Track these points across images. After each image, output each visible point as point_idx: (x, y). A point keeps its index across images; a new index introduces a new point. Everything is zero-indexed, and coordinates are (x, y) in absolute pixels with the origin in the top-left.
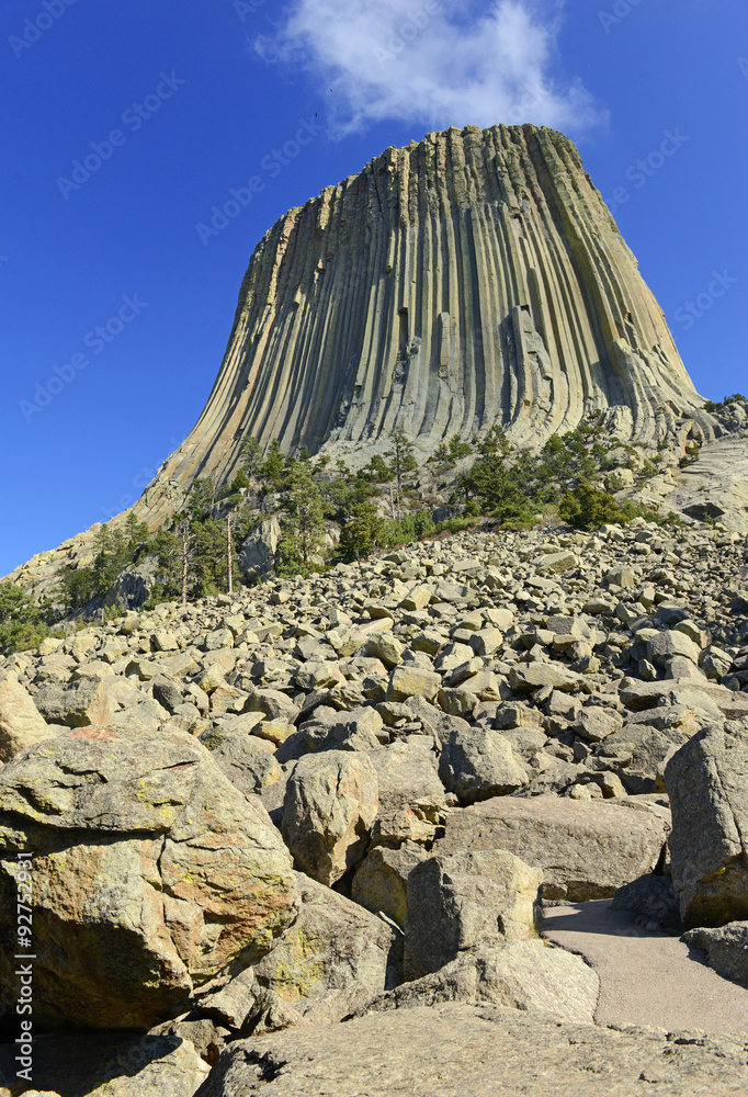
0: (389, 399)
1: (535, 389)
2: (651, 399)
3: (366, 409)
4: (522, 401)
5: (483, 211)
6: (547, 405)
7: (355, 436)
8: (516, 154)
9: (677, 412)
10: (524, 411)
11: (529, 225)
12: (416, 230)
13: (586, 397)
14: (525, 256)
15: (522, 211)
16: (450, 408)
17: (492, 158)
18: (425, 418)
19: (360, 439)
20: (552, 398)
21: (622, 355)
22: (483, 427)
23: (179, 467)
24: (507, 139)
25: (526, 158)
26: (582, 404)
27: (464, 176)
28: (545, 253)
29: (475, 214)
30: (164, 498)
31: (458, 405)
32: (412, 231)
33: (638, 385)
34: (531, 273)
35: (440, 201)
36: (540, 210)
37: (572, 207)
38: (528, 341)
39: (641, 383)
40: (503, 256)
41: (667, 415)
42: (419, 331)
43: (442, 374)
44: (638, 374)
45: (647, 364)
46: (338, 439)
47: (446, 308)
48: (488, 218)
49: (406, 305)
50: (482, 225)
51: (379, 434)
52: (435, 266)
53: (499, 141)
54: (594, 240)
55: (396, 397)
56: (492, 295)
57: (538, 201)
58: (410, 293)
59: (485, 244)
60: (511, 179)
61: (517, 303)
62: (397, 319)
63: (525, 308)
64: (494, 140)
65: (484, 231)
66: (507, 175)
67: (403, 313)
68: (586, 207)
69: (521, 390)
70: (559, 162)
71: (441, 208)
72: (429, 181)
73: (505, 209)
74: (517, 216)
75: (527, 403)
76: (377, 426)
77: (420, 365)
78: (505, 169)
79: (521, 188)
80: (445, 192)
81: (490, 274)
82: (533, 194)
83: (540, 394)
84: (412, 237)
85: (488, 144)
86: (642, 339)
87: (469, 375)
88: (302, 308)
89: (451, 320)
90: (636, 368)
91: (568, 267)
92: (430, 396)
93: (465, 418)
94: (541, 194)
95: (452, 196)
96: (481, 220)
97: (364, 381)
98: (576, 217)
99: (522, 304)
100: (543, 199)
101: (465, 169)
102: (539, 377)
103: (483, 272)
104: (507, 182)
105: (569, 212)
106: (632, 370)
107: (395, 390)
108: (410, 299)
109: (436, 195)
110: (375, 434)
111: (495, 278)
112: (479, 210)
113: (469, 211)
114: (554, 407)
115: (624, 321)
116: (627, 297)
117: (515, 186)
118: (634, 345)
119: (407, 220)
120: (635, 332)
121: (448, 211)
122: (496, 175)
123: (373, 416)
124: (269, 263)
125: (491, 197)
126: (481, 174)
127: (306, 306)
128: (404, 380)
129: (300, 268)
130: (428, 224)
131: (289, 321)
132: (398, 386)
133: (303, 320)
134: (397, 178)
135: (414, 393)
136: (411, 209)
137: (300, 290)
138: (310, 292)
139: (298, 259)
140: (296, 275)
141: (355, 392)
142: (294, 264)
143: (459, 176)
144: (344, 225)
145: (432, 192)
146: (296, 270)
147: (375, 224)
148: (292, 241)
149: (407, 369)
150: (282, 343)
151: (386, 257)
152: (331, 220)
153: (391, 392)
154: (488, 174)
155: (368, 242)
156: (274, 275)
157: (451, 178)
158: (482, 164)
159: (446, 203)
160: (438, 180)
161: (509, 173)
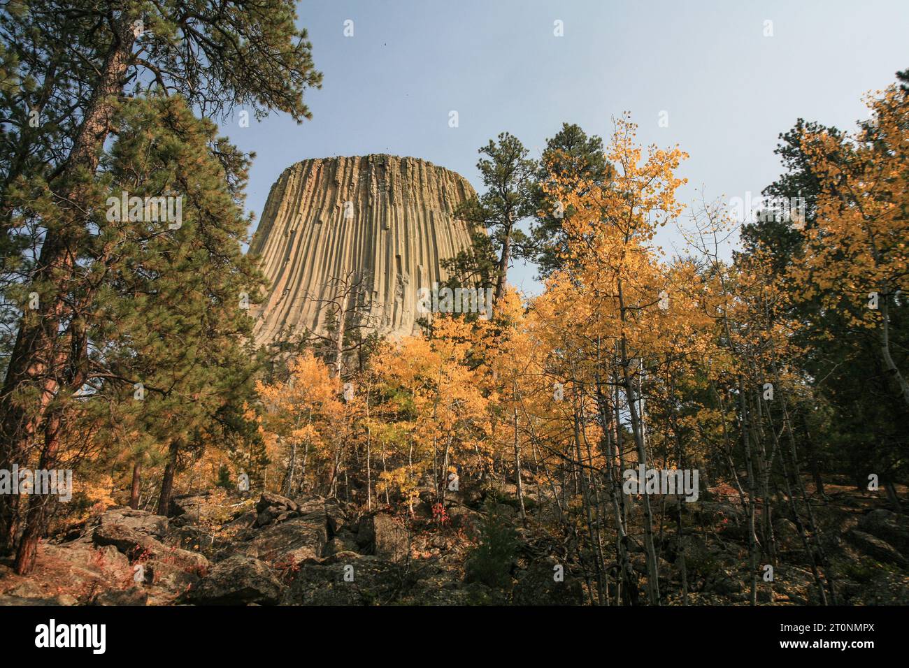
0: (396, 306)
3: (382, 306)
5: (438, 215)
7: (379, 321)
12: (403, 211)
24: (448, 177)
27: (427, 190)
29: (435, 216)
32: (401, 211)
35: (415, 199)
42: (408, 270)
46: (368, 320)
47: (422, 263)
48: (441, 220)
49: (399, 254)
51: (394, 324)
52: (414, 237)
55: (400, 305)
58: (402, 247)
59: (440, 234)
62: (395, 259)
64: (442, 175)
65: (439, 227)
67: (398, 257)
71: (416, 203)
72: (409, 185)
76: (392, 319)
77: (409, 291)
78: (448, 196)
80: (417, 196)
84: (400, 214)
85: (439, 176)
88: (324, 225)
89: (424, 269)
95: (421, 198)
96: (438, 220)
97: (379, 289)
101: (428, 186)
107: (398, 301)
108: (402, 252)
109: (413, 195)
112: (436, 214)
113: (431, 212)
119: (396, 202)
121: (419, 207)
122: (444, 196)
123: (388, 312)
124: (299, 186)
125: (442, 209)
126: (436, 192)
127: (327, 225)
128: (403, 296)
129: (321, 199)
130: (409, 210)
131: (316, 230)
132: (399, 299)
133: (326, 233)
134: (391, 174)
135: (409, 306)
136: (398, 196)
137: (323, 213)
138: (329, 217)
139: (320, 192)
140: (318, 202)
141: (374, 294)
142: (317, 194)
143: (425, 189)
144: (353, 186)
145: (411, 192)
146: (318, 199)
147: (375, 195)
148: (315, 178)
149: (403, 291)
150: (313, 242)
151: (385, 220)
152: (344, 178)
153: (396, 301)
154: (440, 194)
155: (370, 204)
156: (304, 196)
157: (421, 189)
158: (436, 187)
159: (418, 201)
160: (414, 186)
161: (450, 199)
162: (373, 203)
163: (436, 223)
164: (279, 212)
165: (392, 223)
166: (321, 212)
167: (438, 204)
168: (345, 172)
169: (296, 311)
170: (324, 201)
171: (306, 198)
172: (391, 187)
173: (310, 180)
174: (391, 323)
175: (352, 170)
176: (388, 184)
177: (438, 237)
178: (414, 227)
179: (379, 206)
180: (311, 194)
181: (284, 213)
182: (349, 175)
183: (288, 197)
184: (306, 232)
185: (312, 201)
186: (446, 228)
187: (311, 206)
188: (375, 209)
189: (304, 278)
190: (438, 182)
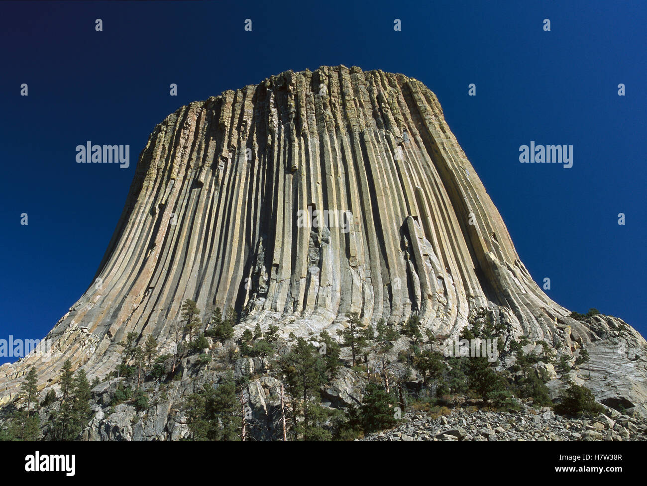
0: (309, 281)
1: (433, 286)
2: (527, 305)
3: (286, 285)
4: (426, 295)
5: (373, 135)
6: (443, 299)
7: (280, 308)
8: (395, 96)
9: (553, 318)
10: (429, 302)
11: (409, 152)
12: (317, 141)
13: (468, 296)
14: (411, 176)
15: (404, 140)
16: (363, 293)
17: (375, 96)
18: (342, 299)
19: (286, 310)
20: (446, 293)
21: (494, 266)
22: (394, 313)
23: (88, 316)
24: (386, 82)
25: (402, 100)
26: (466, 301)
27: (354, 105)
28: (424, 177)
29: (367, 137)
30: (77, 345)
31: (369, 292)
32: (314, 141)
33: (512, 291)
34: (417, 192)
35: (336, 121)
36: (416, 142)
37: (442, 144)
38: (423, 246)
39: (513, 290)
40: (394, 174)
41: (547, 320)
43: (352, 264)
44: (510, 282)
45: (515, 276)
46: (263, 309)
47: (350, 209)
48: (378, 142)
49: (314, 202)
50: (375, 147)
51: (304, 308)
52: (336, 173)
53: (380, 83)
54: (462, 172)
55: (315, 279)
56: (388, 204)
57: (413, 135)
58: (317, 192)
59: (378, 162)
60: (393, 114)
61: (410, 213)
63: (416, 218)
64: (376, 82)
65: (376, 152)
66: (389, 110)
68: (453, 146)
69: (423, 286)
70: (428, 108)
71: (337, 127)
72: (324, 104)
73: (392, 138)
74: (400, 144)
75: (430, 296)
76: (301, 302)
77: (332, 254)
78: (388, 106)
79: (402, 123)
80: (339, 116)
81: (385, 187)
82: (410, 129)
83: (437, 291)
84: (314, 146)
85: (371, 84)
86: (506, 255)
87: (375, 268)
88: (206, 188)
89: (355, 219)
90: (507, 278)
91: (443, 190)
92: (344, 281)
93: (376, 303)
94: (415, 130)
95: (345, 117)
96: (373, 143)
97: (281, 260)
98: (446, 152)
99: (413, 215)
100: (418, 133)
101: (354, 100)
102: (434, 276)
103: (379, 184)
104: (391, 117)
105: (441, 147)
106: (505, 279)
107: (312, 272)
108: (317, 197)
109: (332, 116)
111: (388, 190)
112: (370, 134)
113: (362, 135)
114: (450, 302)
115: (491, 238)
116: (491, 220)
117: (397, 120)
118: (501, 259)
119: (307, 131)
120: (500, 248)
121: (343, 131)
122: (381, 109)
123: (294, 292)
124: (171, 144)
125: (379, 126)
126: (368, 106)
127: (210, 186)
128: (320, 264)
129: (202, 153)
130: (327, 138)
131: (194, 196)
132: (314, 269)
133: (208, 197)
134: (296, 96)
135: (330, 277)
136: (309, 123)
137: (204, 172)
138: (213, 175)
139: (200, 146)
140: (198, 158)
141: (274, 269)
142: (196, 149)
143: (350, 104)
144: (245, 126)
145: (328, 112)
146: (199, 153)
147: (276, 129)
148: (193, 128)
149: (321, 256)
150: (189, 214)
151: (291, 158)
152: (233, 118)
153: (309, 274)
154: (374, 107)
155: (270, 142)
156: (178, 155)
157: (344, 105)
158: (368, 99)
159: (341, 123)
160: (332, 105)
161: (392, 110)
162: (273, 142)
163: (369, 146)
164: (145, 184)
165: (300, 161)
166: (201, 170)
167: (372, 121)
168: (234, 111)
169: (160, 317)
170: (205, 156)
171: (182, 156)
172: (298, 113)
173: (187, 132)
174: (300, 307)
175: (243, 106)
176: (293, 109)
177: (374, 165)
178: (335, 159)
179: (282, 143)
180: (188, 150)
181: (152, 183)
182: (239, 112)
183: (157, 161)
184: (180, 202)
185: (190, 159)
186: (387, 151)
187: (188, 166)
188: (276, 148)
189: (175, 267)
190: (370, 91)
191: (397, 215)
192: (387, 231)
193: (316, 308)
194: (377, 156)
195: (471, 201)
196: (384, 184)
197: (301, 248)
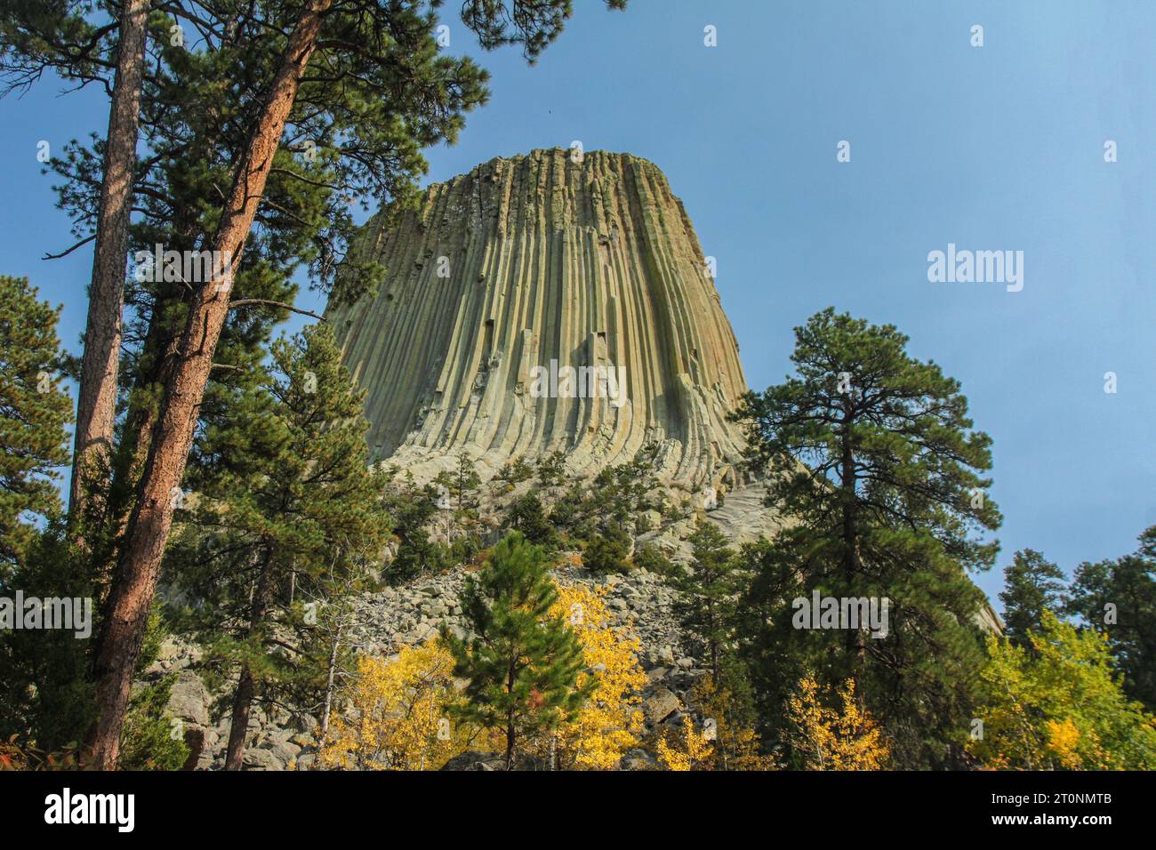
0: (466, 409)
1: (601, 416)
2: (701, 438)
3: (443, 416)
4: (587, 428)
5: (575, 234)
6: (609, 432)
7: (430, 442)
8: (612, 183)
9: (719, 454)
10: (588, 437)
11: (616, 253)
12: (511, 243)
13: (648, 427)
14: (608, 283)
15: (611, 239)
16: (522, 425)
17: (589, 183)
18: (497, 433)
19: (434, 446)
20: (615, 426)
21: (686, 392)
22: (548, 448)
24: (606, 166)
25: (620, 187)
26: (643, 434)
27: (562, 196)
28: (627, 282)
29: (567, 238)
31: (530, 422)
32: (508, 244)
33: (693, 422)
34: (611, 301)
35: (537, 217)
36: (628, 239)
37: (656, 241)
39: (695, 420)
40: (587, 282)
41: (710, 457)
42: (502, 343)
43: (518, 391)
44: (694, 411)
45: (705, 402)
46: (413, 443)
47: (530, 325)
48: (578, 242)
49: (493, 317)
50: (572, 249)
51: (452, 444)
52: (524, 282)
53: (598, 167)
54: (672, 275)
55: (473, 408)
56: (573, 319)
57: (626, 230)
58: (498, 306)
59: (573, 267)
60: (604, 206)
61: (595, 329)
62: (482, 330)
63: (602, 334)
64: (594, 165)
65: (573, 255)
66: (600, 202)
67: (490, 324)
68: (669, 243)
69: (588, 416)
70: (650, 195)
71: (537, 225)
72: (529, 196)
73: (595, 236)
74: (605, 243)
75: (591, 429)
76: (451, 436)
77: (498, 379)
78: (600, 196)
79: (611, 217)
80: (542, 211)
81: (574, 298)
82: (623, 223)
83: (605, 421)
84: (507, 250)
85: (587, 168)
86: (704, 376)
88: (395, 300)
89: (533, 337)
90: (693, 404)
91: (647, 299)
92: (505, 411)
93: (534, 436)
94: (630, 224)
95: (549, 215)
96: (572, 243)
97: (445, 388)
98: (659, 252)
99: (599, 331)
100: (632, 228)
101: (563, 190)
103: (567, 295)
104: (600, 209)
105: (653, 246)
106: (690, 406)
107: (473, 401)
108: (497, 312)
109: (534, 211)
110: (448, 444)
111: (578, 302)
112: (571, 232)
113: (562, 232)
114: (616, 436)
115: (690, 357)
116: (695, 334)
117: (606, 214)
118: (696, 381)
119: (504, 232)
120: (698, 369)
121: (543, 230)
122: (591, 201)
123: (449, 425)
125: (584, 222)
127: (400, 299)
128: (483, 392)
129: (398, 260)
130: (524, 241)
132: (476, 398)
133: (395, 313)
134: (499, 188)
135: (490, 406)
138: (405, 286)
139: (398, 250)
140: (394, 266)
141: (436, 397)
142: (393, 255)
143: (558, 196)
144: (445, 226)
145: (531, 207)
147: (474, 230)
149: (486, 381)
151: (481, 265)
152: (434, 216)
153: (469, 403)
154: (584, 198)
155: (466, 245)
157: (550, 198)
158: (579, 187)
159: (543, 220)
160: (537, 197)
161: (603, 201)
163: (567, 248)
165: (489, 269)
166: (394, 281)
168: (436, 207)
170: (401, 262)
172: (498, 209)
175: (447, 201)
176: (493, 205)
178: (526, 264)
179: (477, 246)
180: (385, 256)
182: (441, 209)
186: (585, 253)
188: (470, 253)
190: (584, 178)
191: (581, 332)
192: (564, 351)
193: (465, 443)
194: (573, 259)
195: (676, 311)
196: (573, 294)
197: (468, 372)
